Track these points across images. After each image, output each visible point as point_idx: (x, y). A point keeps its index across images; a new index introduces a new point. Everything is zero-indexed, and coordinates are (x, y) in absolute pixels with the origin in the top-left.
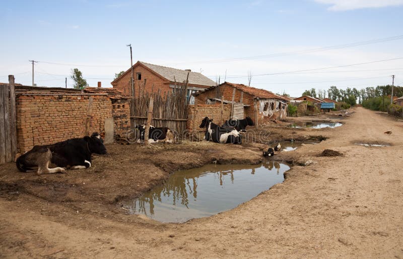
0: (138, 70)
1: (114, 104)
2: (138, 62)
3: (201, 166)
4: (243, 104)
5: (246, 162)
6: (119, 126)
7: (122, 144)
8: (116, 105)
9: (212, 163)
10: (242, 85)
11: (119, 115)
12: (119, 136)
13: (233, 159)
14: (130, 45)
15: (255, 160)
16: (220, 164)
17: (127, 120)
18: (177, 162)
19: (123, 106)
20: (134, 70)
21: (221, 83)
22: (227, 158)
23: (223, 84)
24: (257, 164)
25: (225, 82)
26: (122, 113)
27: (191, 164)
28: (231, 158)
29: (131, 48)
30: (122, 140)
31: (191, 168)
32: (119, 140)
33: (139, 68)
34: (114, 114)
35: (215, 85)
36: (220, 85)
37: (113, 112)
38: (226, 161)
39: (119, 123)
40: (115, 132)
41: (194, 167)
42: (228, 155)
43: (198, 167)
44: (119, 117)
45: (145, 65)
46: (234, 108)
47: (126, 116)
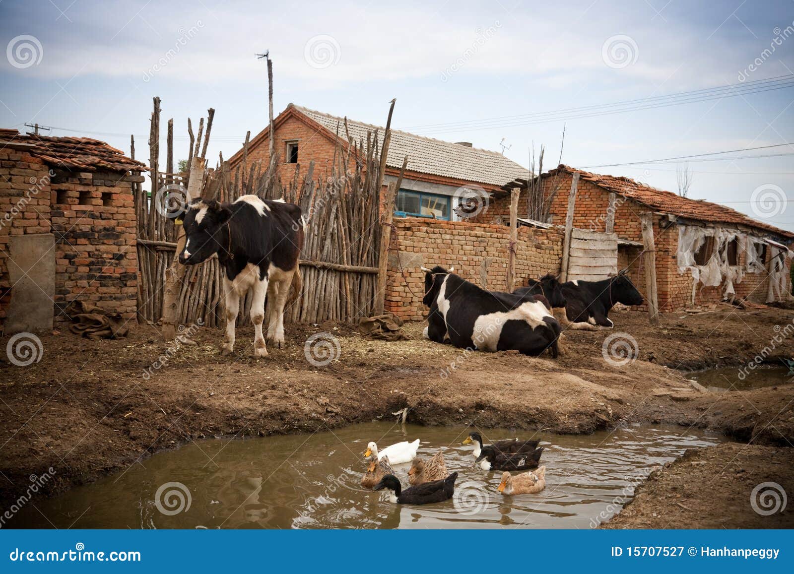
0: (290, 132)
1: (64, 186)
2: (291, 107)
3: (326, 428)
4: (614, 236)
5: (532, 422)
6: (84, 270)
7: (86, 335)
8: (74, 189)
9: (389, 418)
10: (623, 179)
11: (86, 228)
12: (78, 304)
13: (480, 406)
14: (267, 55)
15: (573, 415)
16: (421, 423)
17: (123, 249)
18: (217, 403)
19: (107, 198)
20: (279, 131)
21: (545, 171)
22: (455, 398)
23: (552, 173)
24: (584, 433)
25: (562, 167)
26: (101, 224)
27: (280, 415)
28: (470, 400)
29: (270, 63)
30: (87, 320)
31: (277, 432)
32: (76, 320)
33: (291, 126)
34: (60, 220)
35: (527, 177)
36: (543, 177)
37: (55, 212)
38: (449, 411)
39: (84, 258)
40: (60, 291)
41: (290, 431)
42: (462, 390)
43: (309, 430)
44: (85, 235)
45: (311, 117)
46: (574, 244)
47: (117, 236)
